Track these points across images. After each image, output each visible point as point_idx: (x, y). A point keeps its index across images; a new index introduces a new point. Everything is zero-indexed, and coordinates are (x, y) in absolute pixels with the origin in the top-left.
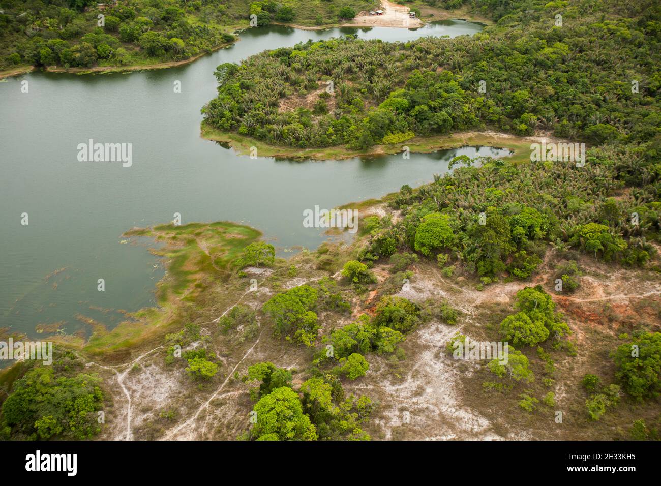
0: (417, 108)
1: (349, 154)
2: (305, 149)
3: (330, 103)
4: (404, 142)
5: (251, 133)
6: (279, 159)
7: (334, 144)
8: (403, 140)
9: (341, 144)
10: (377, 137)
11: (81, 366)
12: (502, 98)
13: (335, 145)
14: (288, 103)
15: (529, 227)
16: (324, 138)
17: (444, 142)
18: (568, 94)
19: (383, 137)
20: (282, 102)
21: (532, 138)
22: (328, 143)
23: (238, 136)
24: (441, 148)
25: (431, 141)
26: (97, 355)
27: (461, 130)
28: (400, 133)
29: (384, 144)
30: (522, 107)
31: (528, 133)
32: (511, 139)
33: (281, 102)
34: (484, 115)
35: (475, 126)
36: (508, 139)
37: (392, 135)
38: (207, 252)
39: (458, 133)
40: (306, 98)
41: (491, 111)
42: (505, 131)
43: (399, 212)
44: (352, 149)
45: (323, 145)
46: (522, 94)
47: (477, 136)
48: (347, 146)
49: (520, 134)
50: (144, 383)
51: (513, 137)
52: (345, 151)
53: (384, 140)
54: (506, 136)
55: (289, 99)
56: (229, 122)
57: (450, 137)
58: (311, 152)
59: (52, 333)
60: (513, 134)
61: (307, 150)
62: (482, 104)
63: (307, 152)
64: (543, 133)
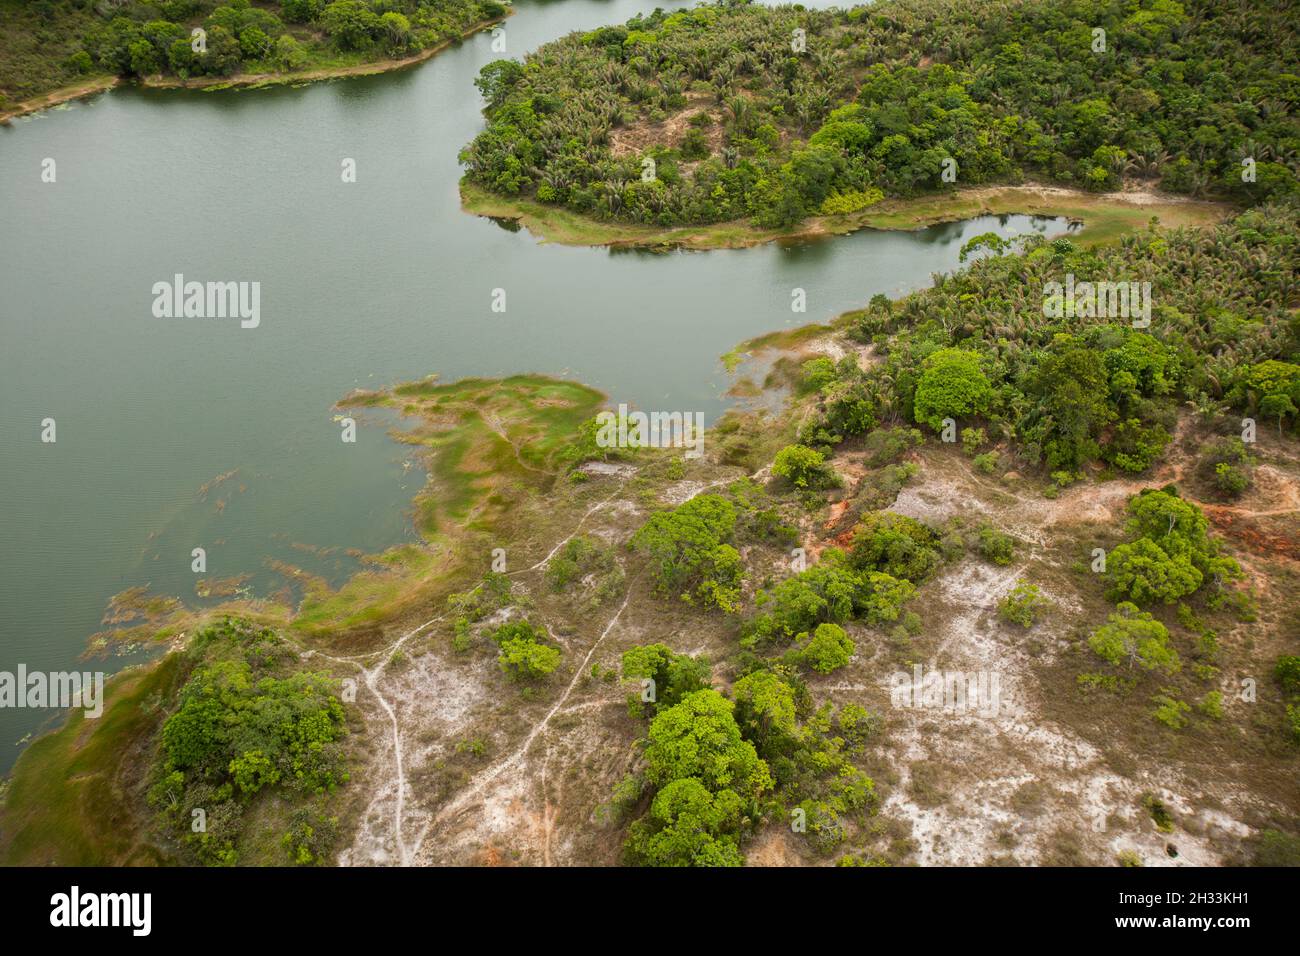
0: (887, 141)
1: (759, 237)
2: (669, 227)
3: (713, 136)
4: (863, 210)
5: (560, 199)
6: (617, 249)
7: (726, 218)
8: (861, 205)
9: (740, 217)
10: (811, 202)
11: (291, 657)
12: (1055, 117)
13: (728, 219)
14: (628, 137)
15: (1143, 372)
16: (707, 206)
17: (942, 209)
18: (1187, 105)
19: (822, 199)
20: (617, 137)
21: (1118, 196)
22: (714, 215)
23: (535, 206)
24: (938, 219)
25: (918, 207)
26: (319, 637)
27: (975, 182)
28: (856, 192)
29: (825, 214)
30: (1096, 134)
31: (1109, 186)
32: (1076, 198)
33: (615, 136)
34: (1020, 151)
35: (1002, 175)
36: (1069, 199)
37: (840, 198)
38: (503, 435)
39: (970, 188)
40: (662, 127)
41: (1033, 143)
42: (1063, 183)
43: (870, 348)
44: (763, 226)
45: (706, 219)
46: (1096, 107)
47: (1006, 195)
48: (753, 220)
49: (1092, 188)
50: (419, 688)
51: (1079, 194)
52: (748, 231)
53: (824, 207)
54: (1064, 192)
55: (629, 129)
56: (517, 178)
57: (953, 199)
58: (683, 233)
59: (227, 595)
60: (1078, 188)
61: (674, 231)
62: (1015, 130)
63: (675, 235)
64: (1139, 185)
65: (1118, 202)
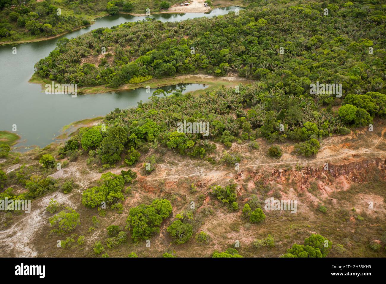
0: (155, 61)
1: (106, 90)
2: (82, 87)
3: (111, 60)
4: (144, 82)
5: (55, 79)
7: (100, 84)
8: (143, 80)
9: (103, 84)
10: (126, 80)
12: (212, 54)
14: (87, 60)
16: (93, 81)
17: (169, 82)
18: (253, 51)
19: (130, 79)
20: (84, 60)
21: (225, 78)
22: (95, 84)
23: (49, 81)
24: (164, 85)
25: (161, 81)
27: (183, 74)
28: (142, 77)
29: (130, 83)
30: (221, 59)
31: (222, 75)
34: (199, 64)
35: (193, 71)
36: (209, 79)
37: (136, 78)
39: (181, 75)
40: (97, 57)
41: (203, 62)
42: (210, 74)
44: (110, 87)
45: (93, 85)
46: (225, 51)
47: (191, 78)
48: (105, 85)
49: (218, 76)
51: (213, 77)
52: (104, 88)
53: (130, 81)
54: (209, 77)
55: (88, 58)
56: (45, 72)
57: (173, 79)
58: (85, 89)
60: (214, 76)
61: (83, 88)
62: (198, 58)
63: (83, 89)
64: (233, 75)
65: (224, 80)
